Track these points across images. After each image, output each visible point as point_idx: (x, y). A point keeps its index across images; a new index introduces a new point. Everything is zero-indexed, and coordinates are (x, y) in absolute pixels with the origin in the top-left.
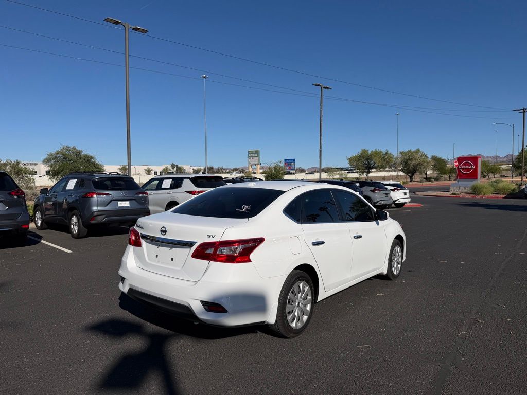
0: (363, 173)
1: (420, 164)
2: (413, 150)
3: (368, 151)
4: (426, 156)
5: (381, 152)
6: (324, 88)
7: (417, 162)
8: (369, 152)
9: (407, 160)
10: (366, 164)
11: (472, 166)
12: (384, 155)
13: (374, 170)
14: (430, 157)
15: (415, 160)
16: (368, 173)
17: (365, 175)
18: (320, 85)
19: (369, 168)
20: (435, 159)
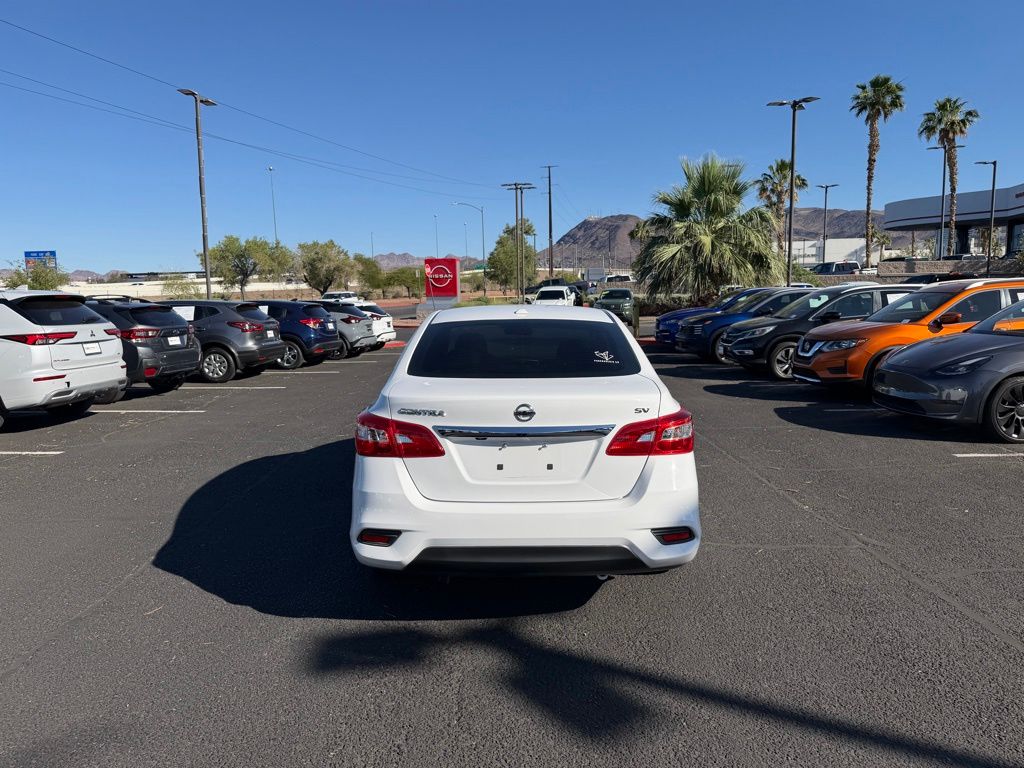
0: (233, 283)
1: (338, 269)
2: (322, 242)
3: (237, 239)
4: (346, 254)
5: (266, 243)
6: (202, 101)
7: (332, 265)
8: (243, 243)
9: (314, 260)
10: (238, 266)
11: (447, 273)
12: (272, 249)
13: (256, 277)
14: (351, 255)
15: (330, 260)
16: (243, 283)
17: (237, 289)
18: (193, 94)
19: (243, 274)
20: (359, 258)
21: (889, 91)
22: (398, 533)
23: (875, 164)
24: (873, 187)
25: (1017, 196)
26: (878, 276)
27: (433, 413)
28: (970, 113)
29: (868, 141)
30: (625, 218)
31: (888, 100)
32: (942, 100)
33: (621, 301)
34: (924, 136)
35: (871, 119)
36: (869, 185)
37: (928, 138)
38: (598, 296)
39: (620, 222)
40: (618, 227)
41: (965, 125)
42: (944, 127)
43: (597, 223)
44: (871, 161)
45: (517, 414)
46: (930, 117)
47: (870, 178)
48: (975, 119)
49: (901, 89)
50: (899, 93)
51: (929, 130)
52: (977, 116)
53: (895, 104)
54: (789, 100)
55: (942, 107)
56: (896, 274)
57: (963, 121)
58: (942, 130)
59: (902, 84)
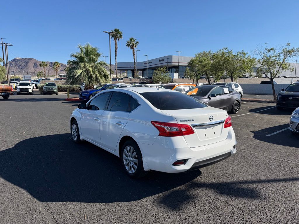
21: (119, 33)
22: (187, 160)
23: (117, 52)
24: (117, 58)
25: (144, 64)
26: (123, 82)
27: (190, 120)
28: (137, 42)
29: (115, 46)
30: (31, 59)
31: (119, 35)
32: (131, 38)
33: (53, 87)
34: (127, 46)
35: (115, 39)
36: (116, 57)
37: (128, 47)
38: (44, 85)
39: (29, 60)
40: (28, 62)
41: (136, 45)
42: (131, 44)
43: (20, 60)
44: (116, 51)
45: (210, 119)
46: (128, 42)
47: (116, 56)
48: (138, 44)
49: (122, 33)
50: (121, 34)
51: (128, 45)
52: (139, 43)
53: (120, 37)
54: (108, 32)
55: (131, 40)
56: (127, 81)
57: (136, 44)
58: (131, 46)
59: (122, 32)
